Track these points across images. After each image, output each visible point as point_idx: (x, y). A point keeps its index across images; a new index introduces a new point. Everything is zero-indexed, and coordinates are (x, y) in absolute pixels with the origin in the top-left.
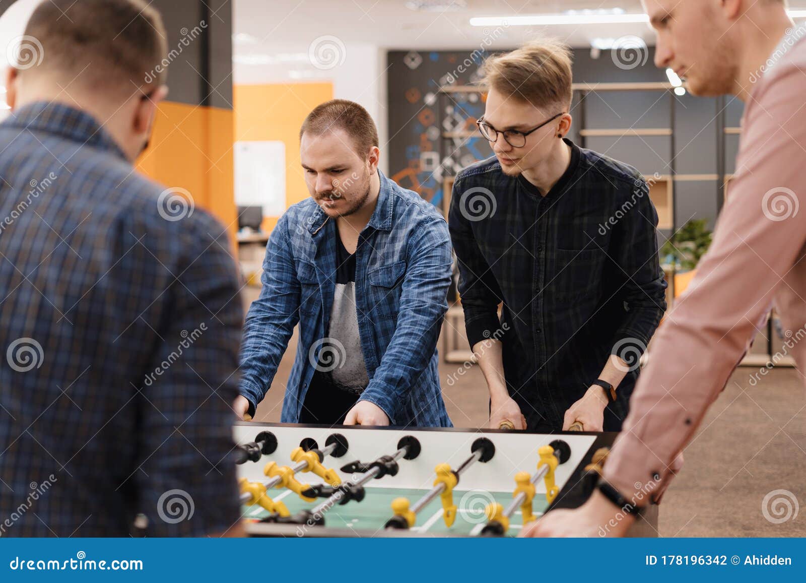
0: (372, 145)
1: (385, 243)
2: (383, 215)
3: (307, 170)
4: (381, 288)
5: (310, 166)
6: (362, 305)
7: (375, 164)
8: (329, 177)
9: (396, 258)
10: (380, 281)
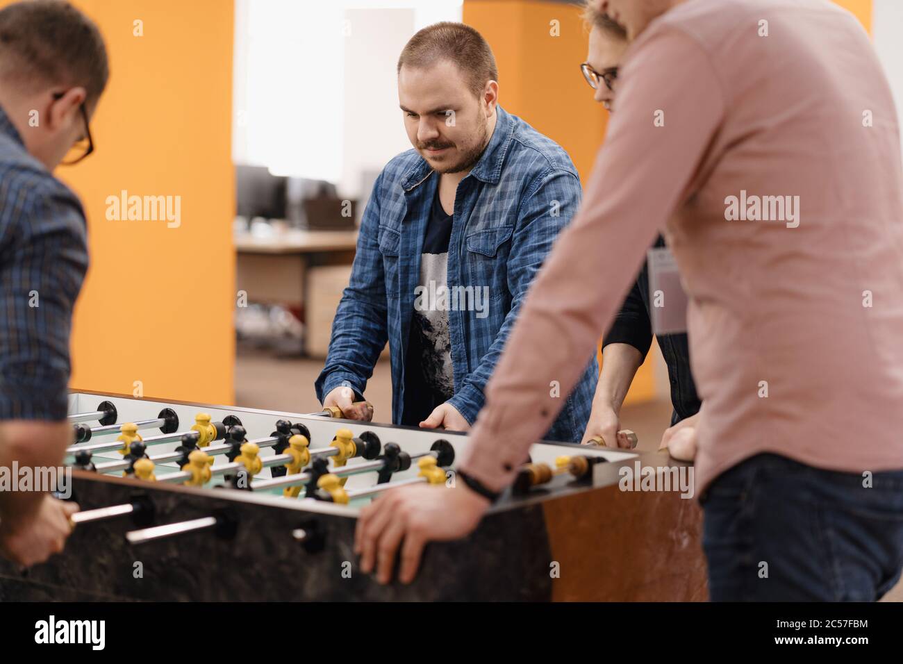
0: (489, 78)
1: (491, 199)
2: (492, 162)
3: (407, 113)
4: (480, 256)
5: (411, 109)
6: (455, 276)
7: (493, 103)
8: (434, 120)
9: (503, 220)
10: (480, 248)
